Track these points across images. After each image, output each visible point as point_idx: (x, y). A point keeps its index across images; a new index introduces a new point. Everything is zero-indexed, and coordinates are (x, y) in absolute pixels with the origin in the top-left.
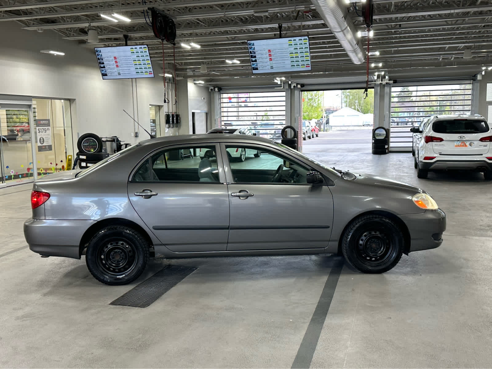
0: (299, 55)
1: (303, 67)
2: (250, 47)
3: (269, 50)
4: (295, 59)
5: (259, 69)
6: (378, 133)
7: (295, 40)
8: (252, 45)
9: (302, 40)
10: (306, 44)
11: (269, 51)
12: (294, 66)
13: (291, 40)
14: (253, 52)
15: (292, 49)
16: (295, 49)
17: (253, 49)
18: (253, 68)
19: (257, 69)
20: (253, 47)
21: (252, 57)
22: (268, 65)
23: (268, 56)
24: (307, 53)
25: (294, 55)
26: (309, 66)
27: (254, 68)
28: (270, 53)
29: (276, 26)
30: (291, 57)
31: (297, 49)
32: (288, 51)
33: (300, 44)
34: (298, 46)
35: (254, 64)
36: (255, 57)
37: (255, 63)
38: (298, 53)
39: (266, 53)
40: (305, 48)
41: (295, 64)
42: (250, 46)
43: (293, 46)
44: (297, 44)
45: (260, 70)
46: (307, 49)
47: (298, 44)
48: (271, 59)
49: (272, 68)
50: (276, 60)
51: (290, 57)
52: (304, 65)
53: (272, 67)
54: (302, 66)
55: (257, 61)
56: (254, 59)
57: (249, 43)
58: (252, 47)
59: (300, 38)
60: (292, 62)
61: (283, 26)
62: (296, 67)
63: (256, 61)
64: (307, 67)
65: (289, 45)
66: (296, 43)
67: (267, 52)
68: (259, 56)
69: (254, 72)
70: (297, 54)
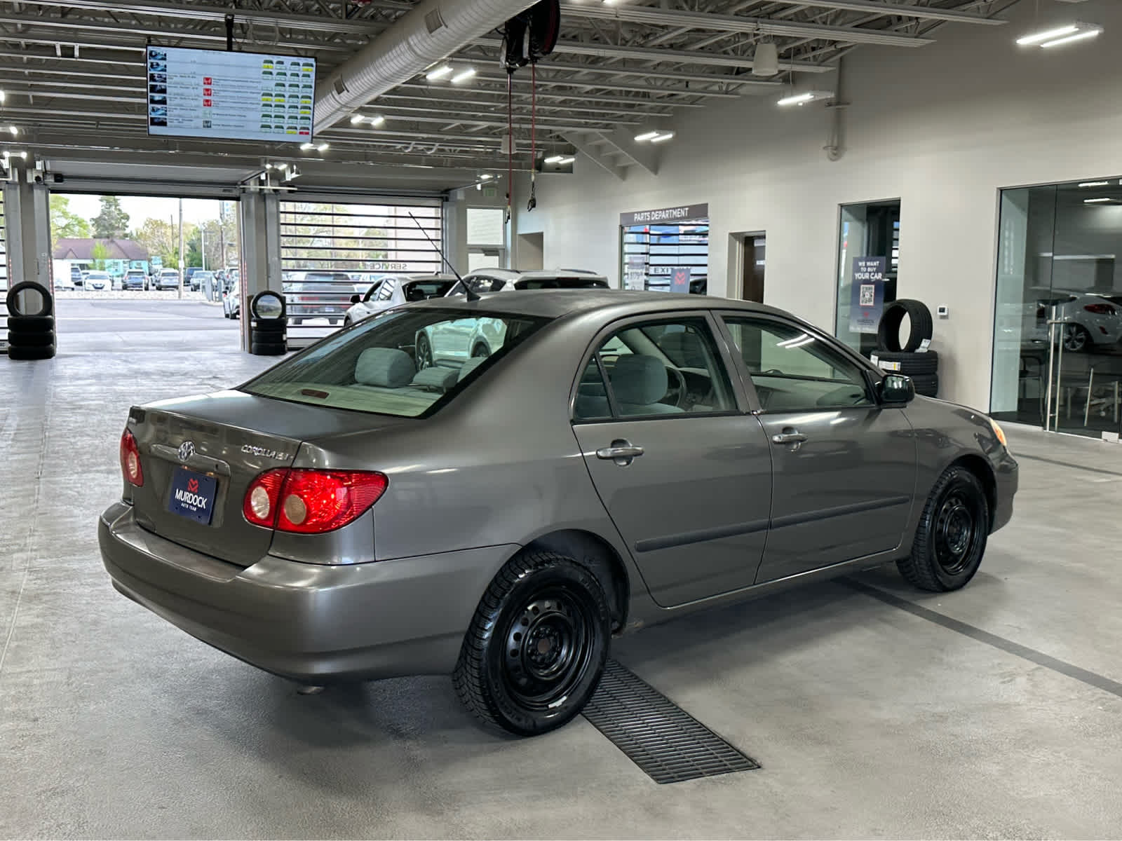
0: (287, 102)
1: (292, 133)
2: (152, 64)
3: (207, 79)
4: (273, 111)
5: (168, 124)
6: (263, 306)
7: (282, 63)
8: (160, 57)
9: (298, 64)
10: (309, 76)
11: (208, 81)
12: (270, 127)
13: (271, 62)
14: (160, 76)
15: (270, 84)
16: (277, 85)
17: (159, 69)
18: (152, 119)
19: (163, 124)
20: (162, 63)
21: (153, 89)
22: (198, 117)
23: (201, 91)
24: (308, 100)
25: (274, 101)
26: (308, 133)
27: (156, 121)
28: (208, 87)
29: (220, 17)
30: (265, 105)
31: (284, 85)
32: (260, 87)
33: (292, 75)
34: (288, 80)
35: (159, 109)
36: (164, 91)
37: (159, 106)
38: (284, 96)
39: (198, 85)
40: (305, 86)
41: (273, 122)
42: (152, 61)
43: (274, 76)
44: (285, 74)
45: (171, 127)
46: (308, 90)
47: (289, 73)
48: (207, 103)
49: (207, 125)
50: (224, 108)
51: (262, 103)
52: (296, 128)
53: (207, 122)
54: (290, 130)
55: (168, 102)
56: (158, 97)
57: (151, 52)
58: (158, 64)
59: (295, 59)
60: (264, 116)
61: (236, 21)
62: (273, 129)
63: (163, 102)
64: (301, 133)
65: (265, 73)
66: (283, 71)
67: (202, 83)
68: (175, 91)
69: (155, 130)
70: (282, 98)
